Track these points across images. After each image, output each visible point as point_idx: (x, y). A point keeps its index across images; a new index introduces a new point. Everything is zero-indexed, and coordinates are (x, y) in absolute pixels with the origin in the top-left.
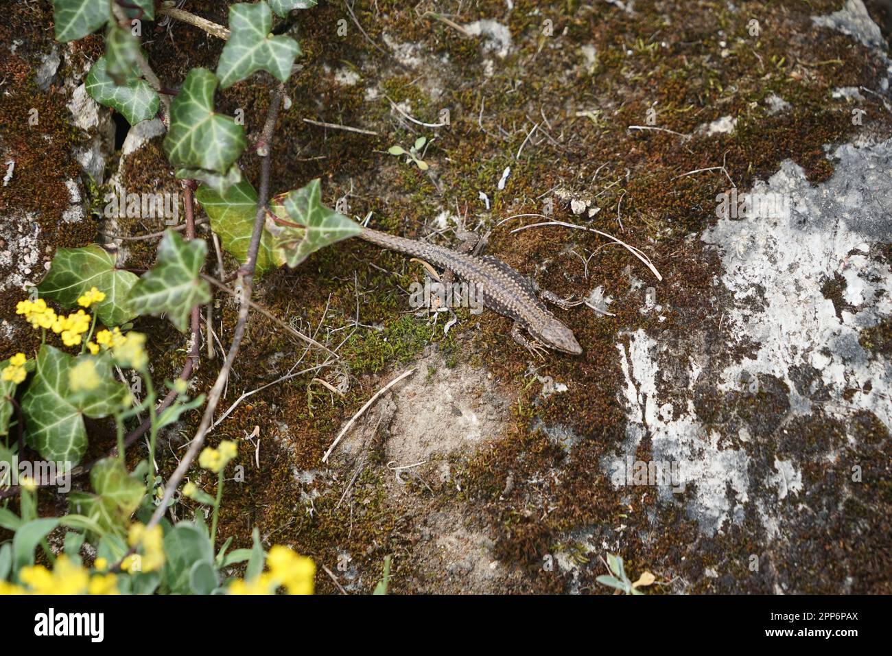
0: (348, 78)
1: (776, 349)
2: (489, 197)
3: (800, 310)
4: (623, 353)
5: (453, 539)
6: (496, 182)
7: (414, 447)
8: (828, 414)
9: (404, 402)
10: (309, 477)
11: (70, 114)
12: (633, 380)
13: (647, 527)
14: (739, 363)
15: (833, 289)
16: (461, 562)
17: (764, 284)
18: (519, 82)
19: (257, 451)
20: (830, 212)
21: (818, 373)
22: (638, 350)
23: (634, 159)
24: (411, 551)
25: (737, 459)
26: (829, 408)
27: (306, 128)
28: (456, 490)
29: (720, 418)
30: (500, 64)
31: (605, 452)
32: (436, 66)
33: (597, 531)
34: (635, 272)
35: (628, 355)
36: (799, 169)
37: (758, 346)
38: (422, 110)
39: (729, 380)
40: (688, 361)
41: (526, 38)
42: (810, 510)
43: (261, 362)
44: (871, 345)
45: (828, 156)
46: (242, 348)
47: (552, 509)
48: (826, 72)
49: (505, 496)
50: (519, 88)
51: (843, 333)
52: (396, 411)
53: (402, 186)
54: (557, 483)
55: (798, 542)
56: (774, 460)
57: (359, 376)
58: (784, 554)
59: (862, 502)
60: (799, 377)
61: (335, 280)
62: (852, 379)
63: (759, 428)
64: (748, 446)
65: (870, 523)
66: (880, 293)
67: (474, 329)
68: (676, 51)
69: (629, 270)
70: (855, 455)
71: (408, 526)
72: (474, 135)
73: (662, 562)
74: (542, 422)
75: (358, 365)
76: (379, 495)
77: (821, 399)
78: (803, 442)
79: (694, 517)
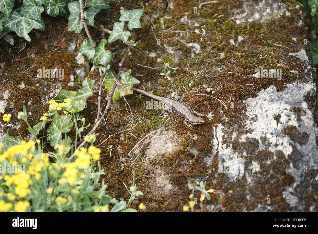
0: (153, 55)
1: (258, 132)
2: (186, 88)
3: (266, 122)
4: (215, 130)
5: (160, 178)
6: (188, 84)
7: (153, 152)
8: (270, 150)
9: (153, 140)
10: (124, 159)
11: (76, 59)
12: (216, 137)
13: (214, 178)
14: (246, 134)
15: (277, 118)
16: (162, 184)
17: (258, 115)
18: (200, 59)
19: (111, 151)
20: (281, 98)
21: (268, 139)
22: (219, 129)
23: (229, 81)
24: (148, 181)
25: (242, 160)
26: (270, 149)
27: (139, 68)
28: (162, 164)
29: (238, 148)
30: (196, 55)
31: (205, 156)
32: (178, 53)
33: (200, 178)
34: (222, 109)
35: (216, 130)
36: (275, 87)
37: (253, 131)
38: (172, 65)
39: (243, 139)
40: (232, 133)
41: (205, 49)
42: (260, 176)
43: (116, 129)
44: (284, 132)
45: (284, 85)
46: (112, 124)
47: (188, 170)
48: (289, 65)
49: (175, 166)
50: (200, 61)
51: (277, 129)
52: (150, 142)
53: (163, 85)
54: (191, 163)
55: (256, 184)
56: (252, 161)
57: (141, 133)
58: (251, 187)
59: (275, 175)
60: (263, 139)
61: (140, 108)
62: (278, 141)
63: (249, 152)
64: (245, 157)
65: (276, 180)
66: (290, 120)
67: (174, 121)
68: (247, 56)
69: (220, 108)
70: (275, 162)
71: (148, 173)
72: (185, 72)
73: (217, 188)
74: (189, 147)
75: (141, 129)
76: (141, 164)
77: (268, 145)
78: (260, 157)
79: (228, 176)
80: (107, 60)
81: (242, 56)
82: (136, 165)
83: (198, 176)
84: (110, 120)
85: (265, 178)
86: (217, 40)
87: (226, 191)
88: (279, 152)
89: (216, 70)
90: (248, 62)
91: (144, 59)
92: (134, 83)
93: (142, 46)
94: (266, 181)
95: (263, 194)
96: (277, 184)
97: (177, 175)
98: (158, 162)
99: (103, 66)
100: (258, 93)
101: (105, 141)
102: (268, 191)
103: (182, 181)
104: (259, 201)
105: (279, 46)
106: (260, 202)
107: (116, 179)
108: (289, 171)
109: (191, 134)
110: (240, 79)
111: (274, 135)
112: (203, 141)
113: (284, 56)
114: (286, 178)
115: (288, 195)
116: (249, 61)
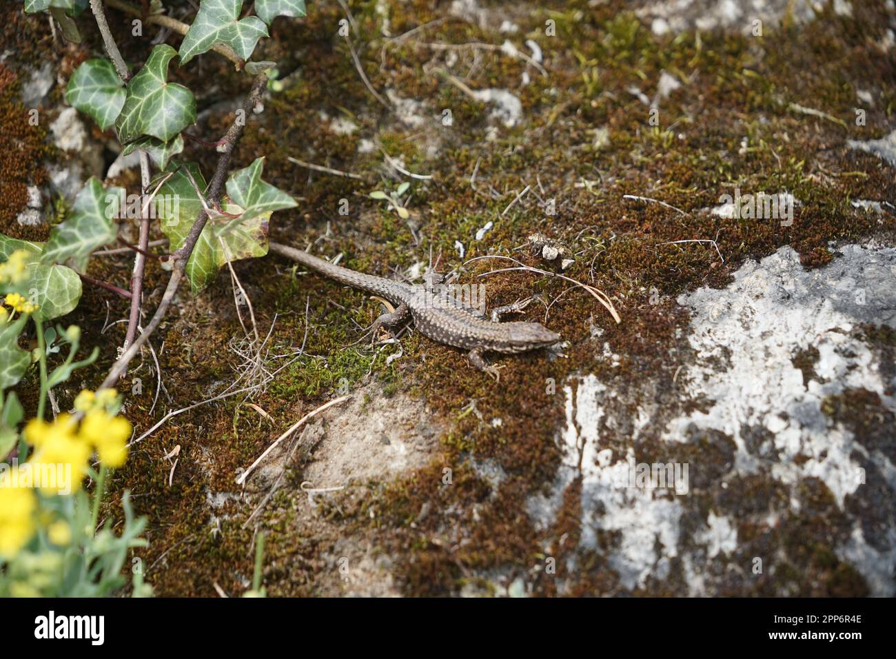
0: (344, 127)
1: (731, 407)
2: (464, 246)
3: (764, 375)
4: (569, 395)
5: (359, 572)
6: (474, 232)
7: (335, 473)
8: (776, 477)
9: (334, 431)
10: (221, 500)
11: (52, 132)
12: (575, 423)
13: (564, 573)
14: (688, 415)
17: (732, 347)
18: (519, 148)
19: (173, 469)
20: (818, 292)
21: (772, 435)
22: (585, 394)
23: (625, 227)
24: (312, 579)
25: (670, 510)
26: (778, 472)
27: (291, 171)
28: (369, 518)
30: (504, 132)
31: (532, 492)
32: (437, 125)
33: (510, 573)
34: (598, 321)
35: (575, 399)
36: (794, 254)
37: (713, 403)
38: (416, 166)
39: (676, 430)
40: (636, 410)
41: (536, 115)
42: (739, 570)
43: (198, 388)
44: (831, 410)
45: (830, 249)
46: (181, 371)
47: (465, 542)
48: (848, 181)
49: (418, 524)
50: (519, 153)
51: (806, 400)
52: (323, 437)
53: (379, 233)
54: (476, 517)
56: (708, 514)
57: (293, 403)
59: (796, 567)
60: (750, 436)
61: (292, 315)
62: (807, 445)
63: (698, 480)
64: (683, 498)
65: (800, 586)
66: (852, 367)
67: (419, 360)
68: (694, 145)
69: (591, 319)
70: (796, 518)
71: (313, 551)
72: (463, 191)
74: (472, 458)
75: (292, 388)
76: (288, 516)
77: (770, 458)
78: (741, 498)
79: (616, 567)
80: (172, 119)
81: (676, 143)
82: (269, 518)
83: (502, 564)
84: (174, 355)
85: (757, 578)
86: (583, 83)
88: (812, 483)
89: (577, 189)
90: (695, 162)
91: (311, 141)
92: (275, 206)
93: (306, 91)
97: (424, 556)
98: (351, 509)
99: (156, 141)
100: (732, 271)
101: (153, 433)
103: (443, 579)
105: (808, 115)
107: (188, 571)
108: (851, 555)
109: (481, 411)
110: (667, 219)
111: (793, 422)
112: (525, 435)
113: (828, 149)
114: (837, 581)
116: (701, 162)
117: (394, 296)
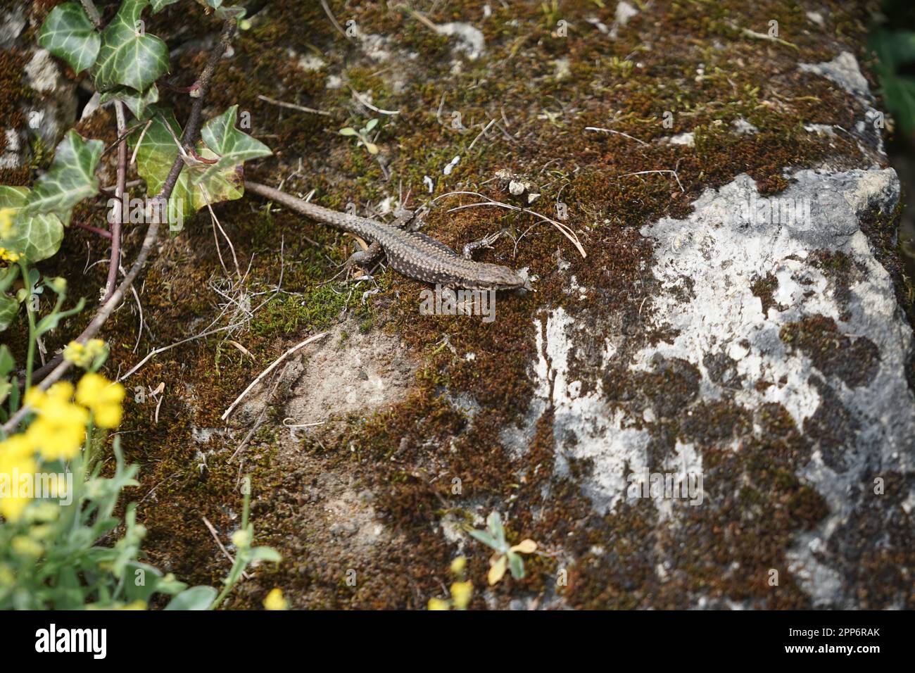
0: (313, 63)
1: (695, 336)
2: (433, 181)
3: (726, 304)
4: (539, 329)
5: (341, 503)
6: (443, 167)
7: (315, 409)
8: (738, 403)
9: (313, 366)
10: (206, 436)
11: (26, 74)
12: (546, 356)
13: (538, 502)
14: (654, 345)
16: (346, 525)
17: (694, 277)
18: (483, 81)
19: (158, 406)
21: (734, 363)
22: (554, 327)
23: (588, 159)
24: (297, 511)
25: (638, 438)
26: (740, 398)
27: (262, 108)
28: (350, 452)
29: (625, 395)
30: (468, 65)
31: (506, 423)
32: (403, 60)
33: (487, 502)
34: (564, 255)
35: (544, 332)
36: (752, 182)
37: (677, 333)
38: (383, 101)
39: (642, 361)
40: (604, 342)
41: (499, 47)
43: (179, 325)
44: (789, 338)
45: (785, 176)
46: (163, 310)
47: (442, 473)
48: (801, 106)
49: (397, 457)
50: (483, 87)
51: (766, 328)
52: (303, 373)
53: (350, 169)
54: (453, 449)
55: (688, 524)
56: (675, 442)
57: (273, 340)
58: (672, 534)
59: (759, 490)
60: (713, 364)
61: (267, 251)
62: (768, 372)
63: (665, 409)
64: (650, 426)
65: (763, 509)
66: (809, 294)
67: (393, 296)
68: (652, 73)
69: (558, 253)
70: (759, 444)
71: (297, 485)
72: (430, 126)
73: (549, 536)
74: (448, 392)
75: (271, 325)
76: (271, 452)
77: (732, 386)
78: (706, 425)
79: (588, 494)
80: (146, 69)
81: (635, 72)
82: (253, 453)
83: (479, 493)
84: (155, 293)
85: (722, 501)
86: (542, 13)
87: (579, 548)
88: (772, 409)
89: (542, 121)
90: (654, 91)
91: (280, 78)
92: (250, 154)
93: (274, 29)
94: (726, 513)
95: (715, 560)
96: (766, 522)
98: (332, 444)
99: (131, 91)
100: (692, 200)
101: (138, 371)
102: (732, 550)
103: (423, 510)
104: (702, 583)
105: (762, 39)
106: (705, 586)
107: (176, 505)
108: (811, 477)
109: (455, 345)
110: (629, 150)
111: (754, 350)
112: (497, 369)
113: (781, 73)
114: (798, 503)
115: (806, 562)
116: (660, 90)
117: (366, 234)
